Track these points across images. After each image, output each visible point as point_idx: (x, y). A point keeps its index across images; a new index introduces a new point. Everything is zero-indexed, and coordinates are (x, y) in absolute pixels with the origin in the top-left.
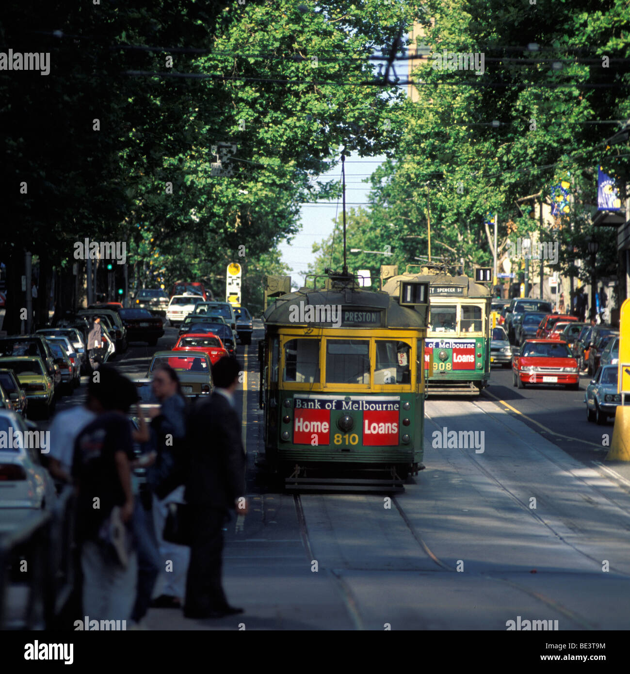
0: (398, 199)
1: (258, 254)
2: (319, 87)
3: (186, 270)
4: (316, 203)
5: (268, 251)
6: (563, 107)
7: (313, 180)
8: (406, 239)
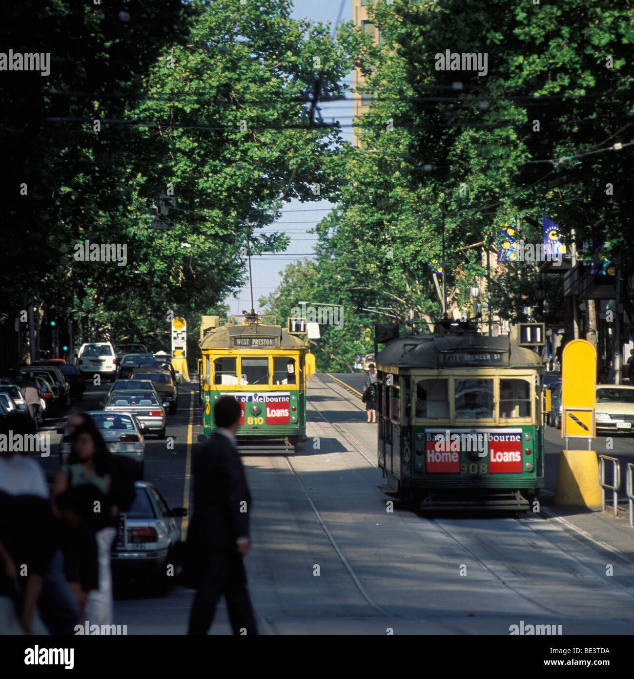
0: (345, 250)
1: (204, 308)
2: (258, 135)
3: (132, 326)
4: (260, 255)
5: (214, 305)
6: (501, 151)
7: (257, 232)
8: (354, 290)
